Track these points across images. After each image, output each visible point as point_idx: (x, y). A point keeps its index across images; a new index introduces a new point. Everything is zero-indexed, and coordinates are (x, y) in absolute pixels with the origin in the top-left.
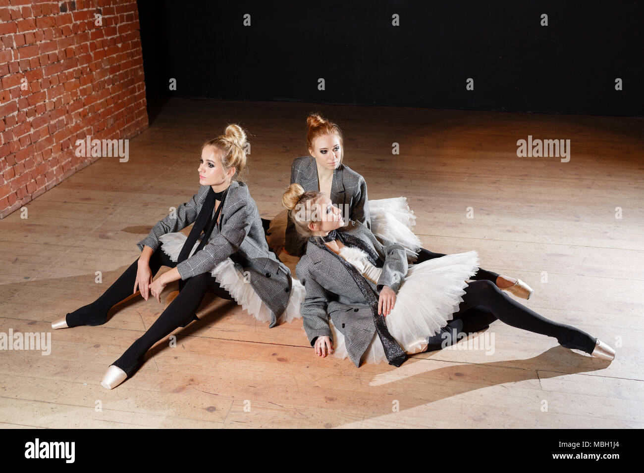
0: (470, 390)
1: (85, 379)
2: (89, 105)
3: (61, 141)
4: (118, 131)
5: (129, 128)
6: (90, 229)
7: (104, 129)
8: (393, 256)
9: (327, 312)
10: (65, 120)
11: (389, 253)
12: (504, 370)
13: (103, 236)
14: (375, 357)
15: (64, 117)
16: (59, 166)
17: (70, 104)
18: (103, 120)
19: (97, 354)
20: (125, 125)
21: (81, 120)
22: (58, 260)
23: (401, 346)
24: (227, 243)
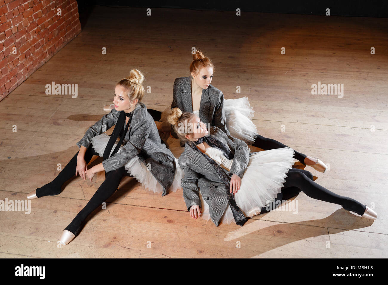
0: (286, 244)
1: (49, 238)
2: (41, 24)
3: (25, 52)
4: (62, 38)
5: (69, 35)
6: (48, 118)
7: (52, 38)
8: (239, 151)
9: (197, 186)
10: (26, 38)
11: (237, 149)
12: (307, 228)
13: (56, 123)
14: (227, 220)
15: (25, 36)
16: (25, 68)
17: (28, 26)
18: (51, 32)
19: (55, 218)
20: (66, 33)
21: (36, 35)
22: (28, 143)
23: (244, 214)
24: (134, 148)
